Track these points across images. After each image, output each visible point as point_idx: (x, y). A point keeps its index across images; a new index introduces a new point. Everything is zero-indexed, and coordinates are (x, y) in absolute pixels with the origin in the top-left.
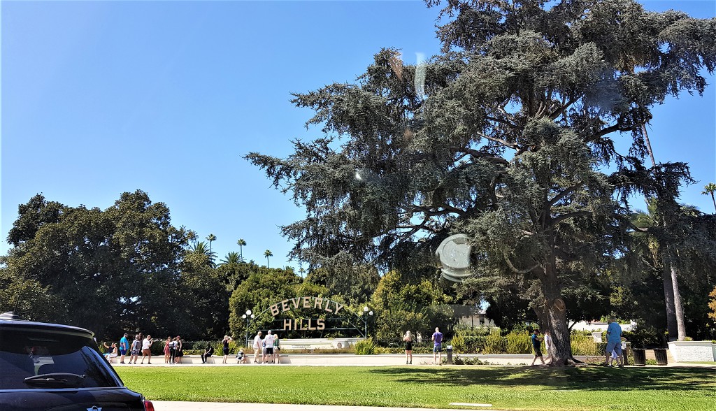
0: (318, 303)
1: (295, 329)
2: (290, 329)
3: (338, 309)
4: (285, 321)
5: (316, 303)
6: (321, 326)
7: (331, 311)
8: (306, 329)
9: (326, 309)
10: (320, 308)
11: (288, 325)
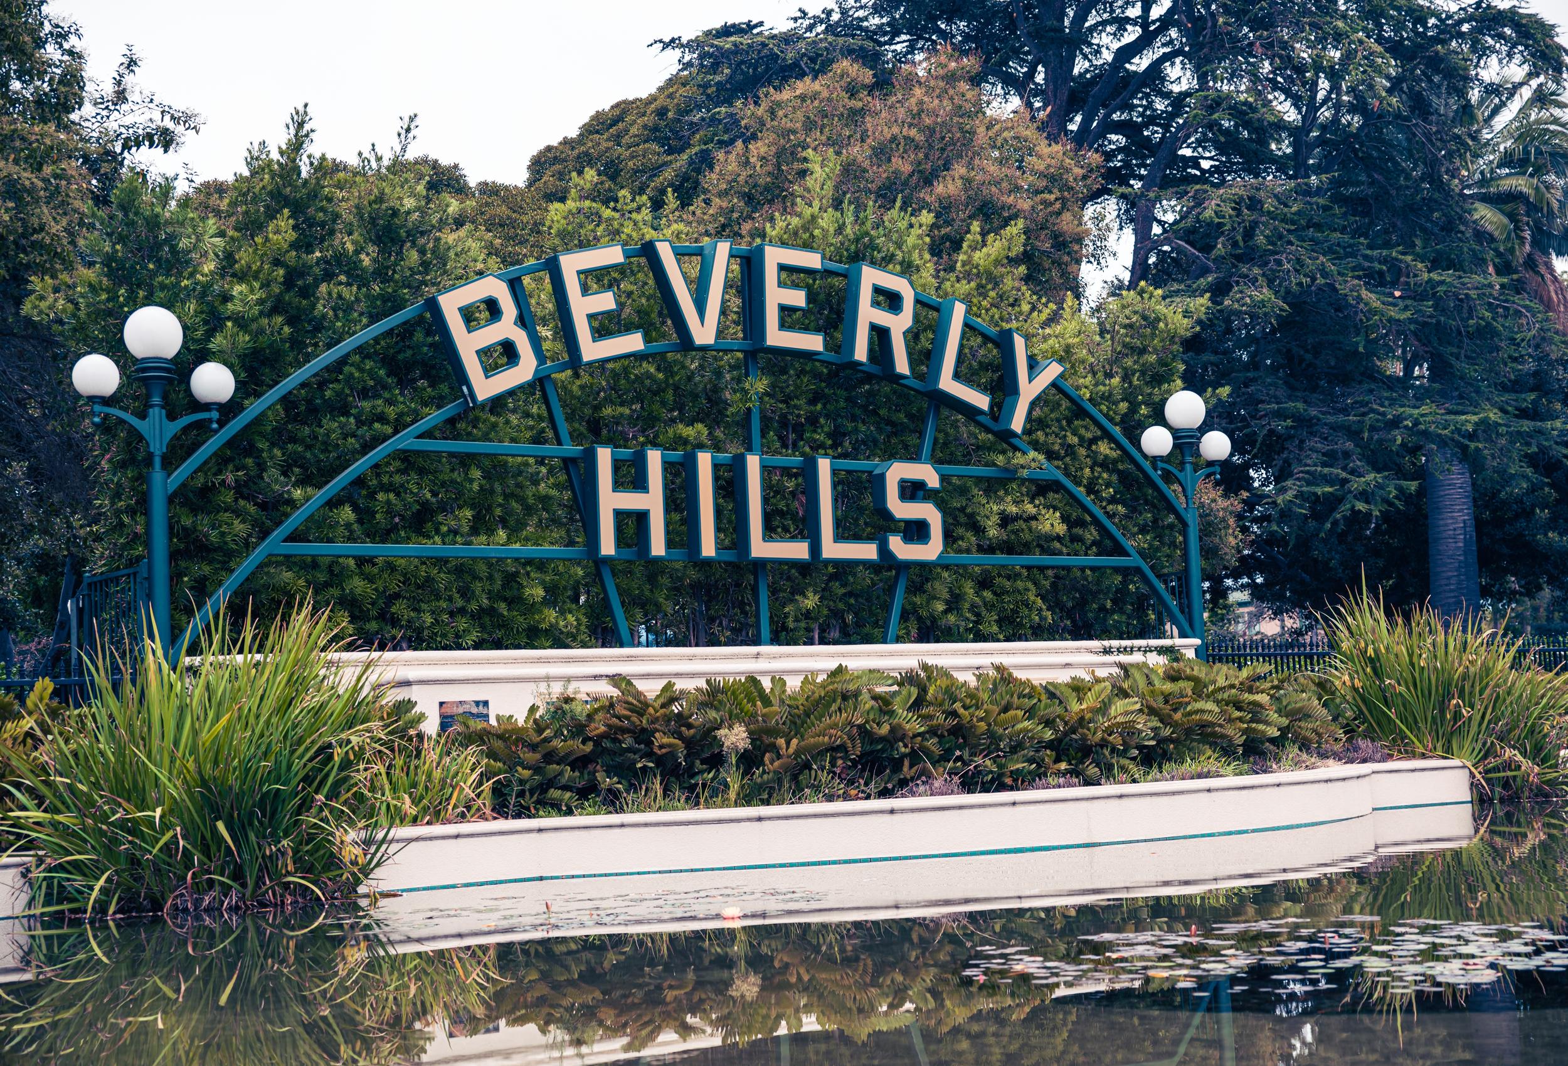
0: (883, 318)
1: (708, 548)
2: (658, 547)
3: (1029, 389)
4: (604, 457)
5: (868, 314)
6: (917, 531)
7: (981, 401)
8: (798, 550)
9: (947, 383)
10: (902, 366)
11: (631, 501)
